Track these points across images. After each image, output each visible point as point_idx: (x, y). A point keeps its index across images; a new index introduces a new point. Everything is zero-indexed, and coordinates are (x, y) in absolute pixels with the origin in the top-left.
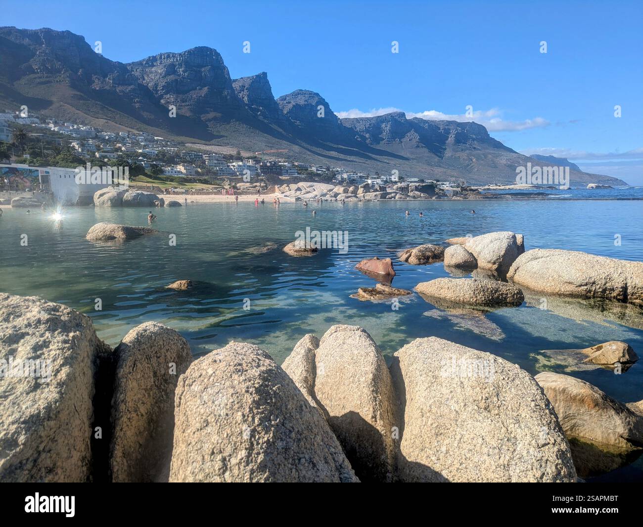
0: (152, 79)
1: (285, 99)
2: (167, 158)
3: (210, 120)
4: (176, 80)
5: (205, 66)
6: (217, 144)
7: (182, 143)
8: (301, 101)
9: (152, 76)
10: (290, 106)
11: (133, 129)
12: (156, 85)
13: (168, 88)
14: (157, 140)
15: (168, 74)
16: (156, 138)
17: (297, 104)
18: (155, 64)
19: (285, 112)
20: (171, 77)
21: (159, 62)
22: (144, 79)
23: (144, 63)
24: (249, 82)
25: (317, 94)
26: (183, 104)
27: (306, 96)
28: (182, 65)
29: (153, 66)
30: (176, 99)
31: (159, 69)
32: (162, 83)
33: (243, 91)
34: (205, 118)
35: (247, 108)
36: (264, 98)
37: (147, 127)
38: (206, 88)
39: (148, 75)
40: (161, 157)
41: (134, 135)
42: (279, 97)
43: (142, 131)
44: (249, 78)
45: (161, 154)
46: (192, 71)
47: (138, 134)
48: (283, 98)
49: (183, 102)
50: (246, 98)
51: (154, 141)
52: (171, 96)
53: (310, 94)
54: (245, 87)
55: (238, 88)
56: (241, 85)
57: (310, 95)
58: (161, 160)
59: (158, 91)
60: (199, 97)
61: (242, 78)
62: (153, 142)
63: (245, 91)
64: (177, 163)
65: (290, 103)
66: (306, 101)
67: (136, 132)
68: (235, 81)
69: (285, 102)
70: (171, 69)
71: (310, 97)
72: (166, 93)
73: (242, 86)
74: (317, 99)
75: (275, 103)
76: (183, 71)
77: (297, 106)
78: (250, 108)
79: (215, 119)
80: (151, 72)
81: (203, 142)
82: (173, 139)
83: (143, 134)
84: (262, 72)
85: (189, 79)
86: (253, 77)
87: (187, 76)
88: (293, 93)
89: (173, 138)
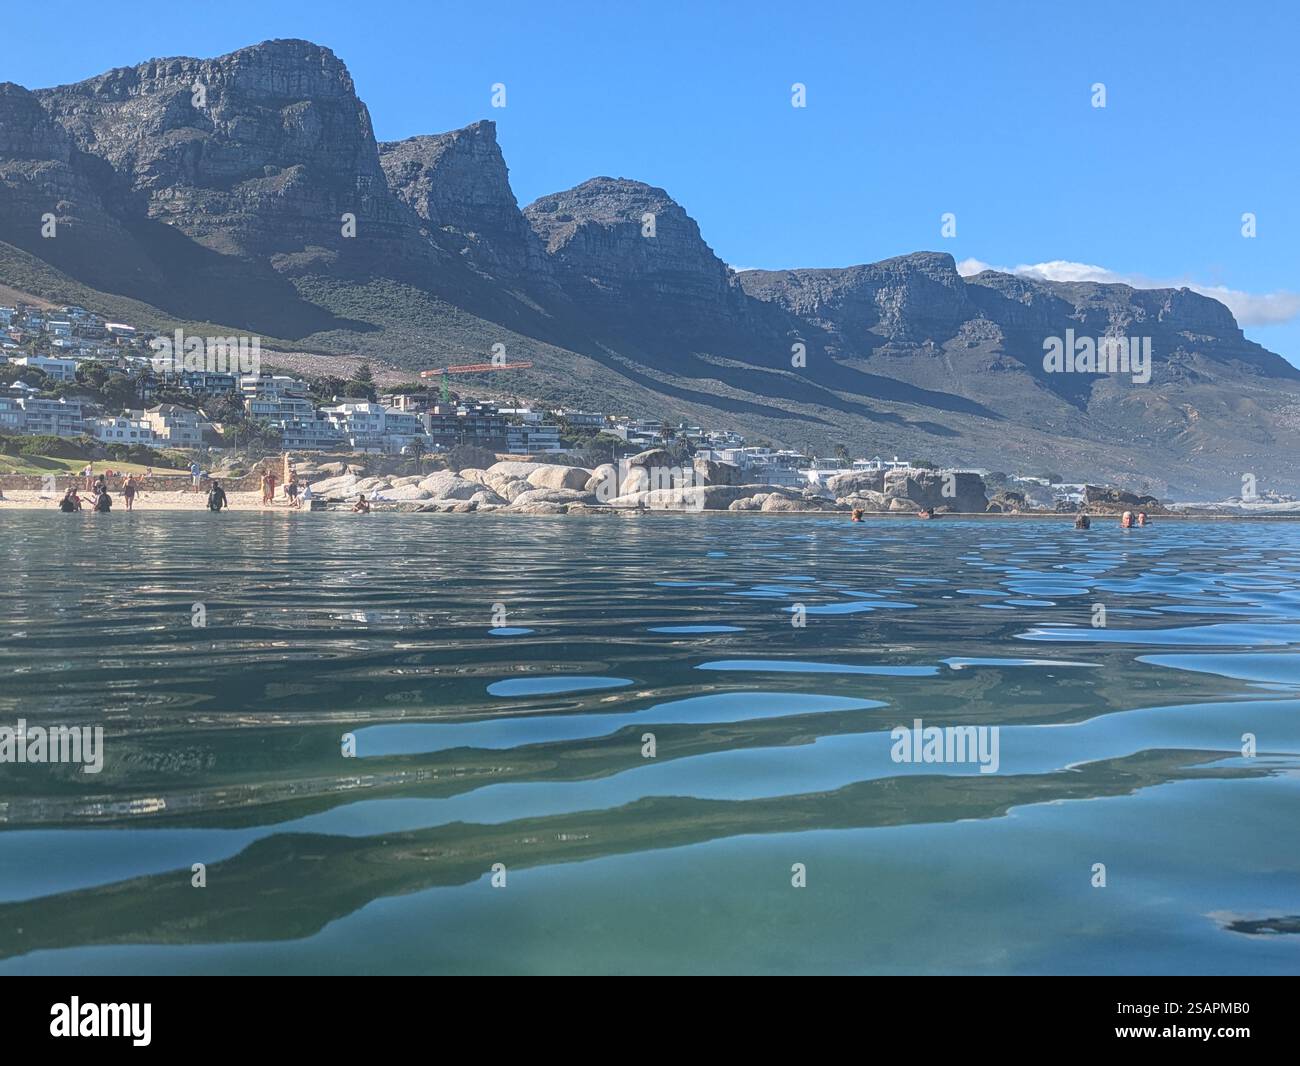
0: (119, 139)
1: (555, 207)
2: (112, 386)
3: (299, 272)
4: (197, 144)
5: (296, 101)
6: (318, 348)
8: (607, 213)
9: (120, 130)
10: (569, 229)
11: (39, 295)
12: (131, 159)
13: (169, 170)
14: (114, 335)
15: (170, 123)
16: (109, 326)
17: (590, 223)
18: (132, 92)
19: (552, 248)
20: (184, 135)
21: (144, 86)
22: (92, 140)
23: (98, 88)
24: (436, 150)
25: (660, 193)
26: (215, 219)
27: (624, 197)
28: (218, 97)
29: (125, 98)
30: (194, 204)
31: (145, 109)
32: (151, 152)
33: (416, 178)
34: (282, 264)
35: (423, 232)
36: (482, 202)
37: (87, 290)
38: (293, 170)
39: (106, 129)
40: (90, 381)
41: (39, 314)
42: (533, 202)
43: (67, 303)
44: (435, 137)
45: (94, 374)
46: (248, 115)
47: (54, 312)
48: (547, 205)
49: (216, 213)
50: (423, 204)
51: (102, 335)
52: (178, 194)
53: (636, 191)
54: (422, 166)
55: (398, 171)
56: (408, 160)
57: (638, 196)
58: (87, 395)
59: (137, 176)
60: (269, 196)
61: (413, 139)
62: (101, 337)
63: (422, 179)
64: (148, 405)
65: (568, 219)
66: (622, 213)
67: (46, 306)
68: (389, 147)
69: (553, 216)
70: (181, 111)
71: (635, 201)
72: (161, 185)
73: (413, 163)
74: (658, 207)
75: (520, 219)
76: (222, 116)
77: (591, 231)
78: (437, 234)
79: (316, 266)
80: (118, 119)
83: (71, 312)
84: (478, 121)
85: (241, 141)
86: (449, 135)
87: (235, 131)
88: (582, 187)
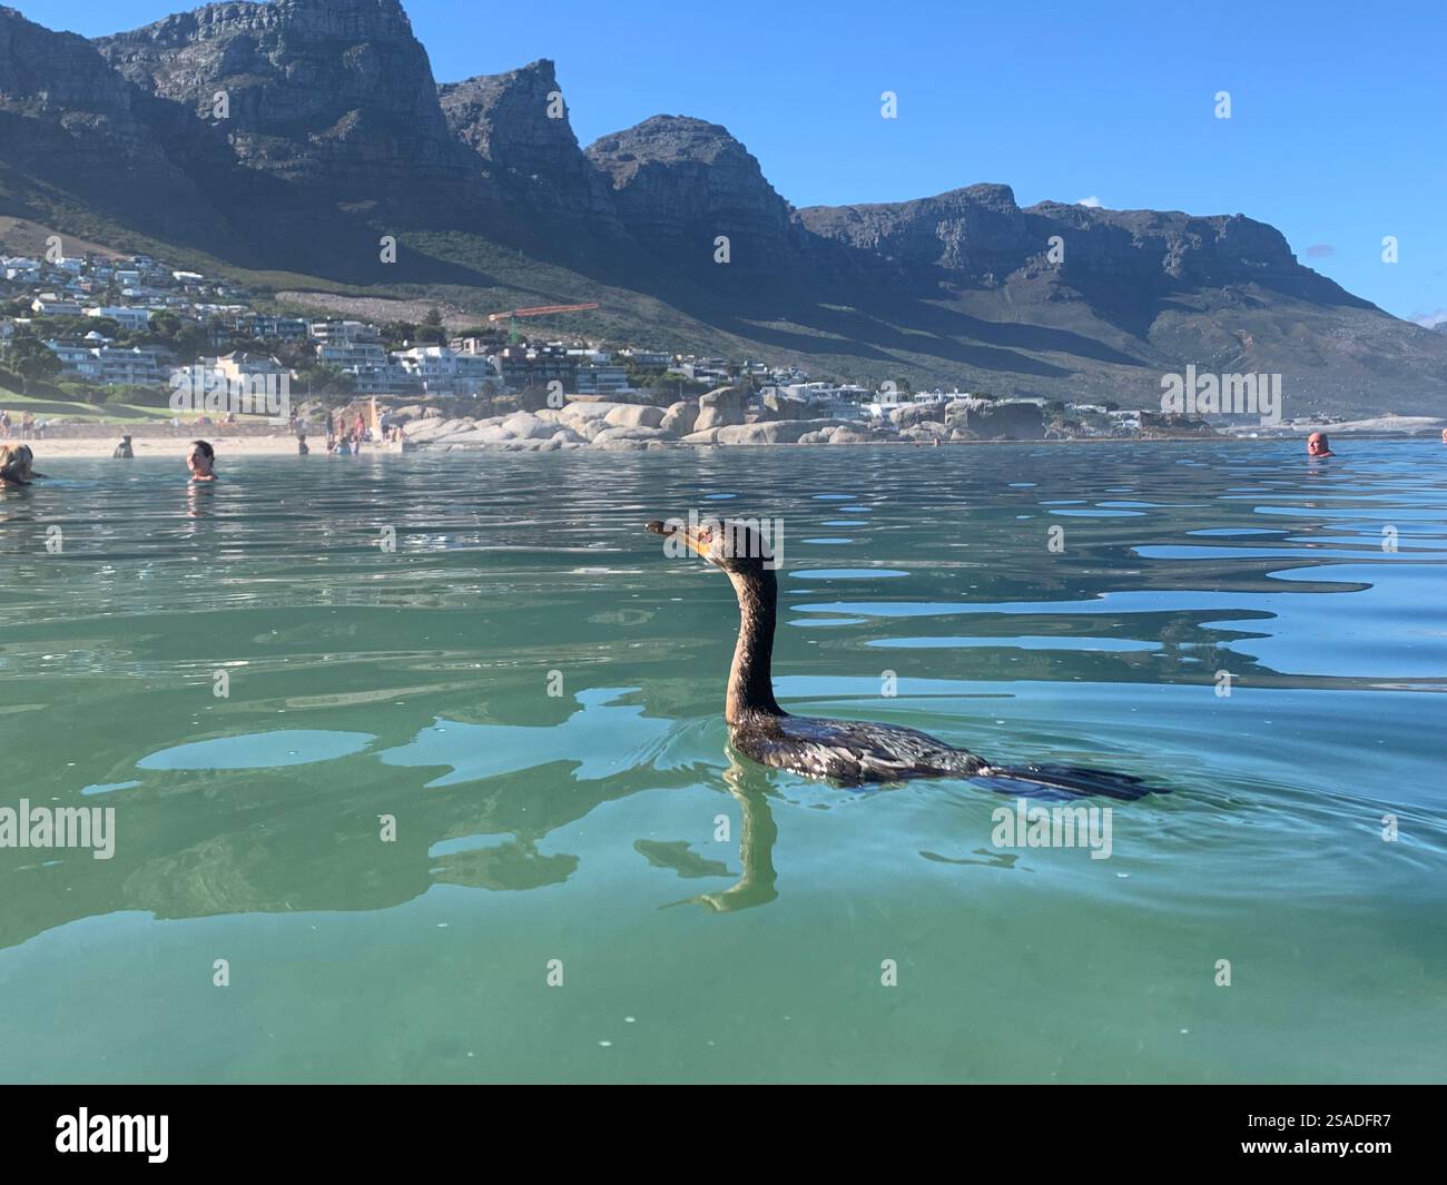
0: (179, 86)
1: (615, 147)
2: (185, 334)
4: (257, 88)
5: (354, 43)
7: (268, 292)
8: (667, 151)
9: (178, 76)
10: (631, 169)
11: (106, 245)
12: (191, 105)
14: (182, 283)
15: (229, 68)
16: (177, 275)
17: (652, 162)
18: (190, 38)
19: (615, 188)
20: (242, 80)
21: (202, 31)
22: (153, 87)
23: (155, 35)
24: (496, 90)
25: (720, 131)
27: (684, 135)
28: (276, 41)
29: (183, 44)
30: (255, 150)
31: (203, 55)
33: (476, 120)
35: (485, 174)
36: (544, 142)
38: (353, 114)
39: (166, 75)
40: (164, 329)
41: (107, 264)
42: (594, 141)
43: (133, 253)
44: (494, 78)
45: (167, 323)
46: (307, 58)
47: (122, 261)
48: (609, 145)
49: (278, 159)
50: (484, 145)
51: (172, 283)
52: (239, 140)
53: (696, 129)
54: (481, 107)
55: (459, 112)
56: (468, 101)
57: (699, 134)
58: (161, 343)
60: (331, 141)
61: (472, 80)
62: (170, 286)
63: (482, 120)
64: (223, 352)
65: (630, 158)
66: (682, 152)
67: (114, 256)
68: (449, 89)
69: (614, 156)
70: (241, 55)
71: (695, 138)
73: (473, 105)
74: (718, 144)
75: (581, 158)
76: (282, 60)
77: (653, 169)
78: (500, 175)
80: (178, 65)
81: (337, 286)
82: (235, 276)
83: (138, 261)
84: (537, 60)
85: (299, 84)
86: (508, 74)
87: (294, 75)
88: (642, 126)
89: (237, 273)
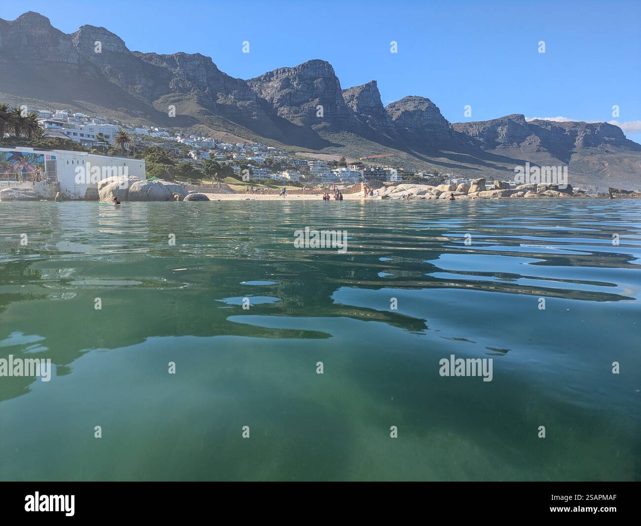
0: (268, 93)
1: (394, 106)
3: (319, 130)
4: (290, 93)
5: (318, 78)
6: (325, 152)
7: (293, 152)
8: (410, 107)
9: (269, 90)
10: (399, 113)
11: (249, 139)
12: (272, 99)
13: (283, 102)
14: (270, 150)
15: (282, 88)
16: (268, 148)
17: (406, 111)
18: (272, 79)
19: (394, 119)
20: (286, 91)
21: (275, 77)
22: (262, 94)
23: (262, 78)
24: (359, 91)
25: (428, 100)
26: (296, 115)
27: (416, 102)
28: (296, 79)
29: (270, 81)
30: (290, 111)
31: (275, 84)
32: (278, 97)
33: (353, 100)
34: (315, 128)
35: (355, 116)
36: (373, 106)
37: (262, 138)
38: (317, 99)
39: (265, 90)
40: (268, 163)
41: (250, 145)
42: (388, 105)
43: (257, 142)
44: (359, 87)
45: (269, 161)
46: (305, 83)
47: (253, 144)
48: (392, 106)
49: (296, 114)
50: (355, 107)
52: (285, 108)
53: (420, 100)
54: (354, 96)
55: (348, 98)
56: (351, 94)
57: (420, 101)
58: (267, 167)
59: (274, 104)
60: (311, 108)
61: (352, 88)
62: (266, 151)
63: (355, 100)
64: (284, 170)
65: (398, 110)
66: (415, 107)
67: (251, 143)
68: (345, 91)
69: (394, 109)
70: (286, 83)
71: (420, 103)
72: (281, 106)
74: (427, 104)
75: (384, 110)
76: (297, 85)
77: (406, 113)
78: (359, 116)
79: (325, 128)
80: (268, 87)
81: (312, 151)
82: (284, 148)
83: (258, 144)
84: (371, 81)
85: (303, 91)
86: (363, 86)
87: (301, 89)
88: (403, 99)
89: (284, 147)
